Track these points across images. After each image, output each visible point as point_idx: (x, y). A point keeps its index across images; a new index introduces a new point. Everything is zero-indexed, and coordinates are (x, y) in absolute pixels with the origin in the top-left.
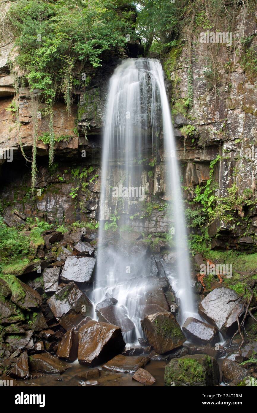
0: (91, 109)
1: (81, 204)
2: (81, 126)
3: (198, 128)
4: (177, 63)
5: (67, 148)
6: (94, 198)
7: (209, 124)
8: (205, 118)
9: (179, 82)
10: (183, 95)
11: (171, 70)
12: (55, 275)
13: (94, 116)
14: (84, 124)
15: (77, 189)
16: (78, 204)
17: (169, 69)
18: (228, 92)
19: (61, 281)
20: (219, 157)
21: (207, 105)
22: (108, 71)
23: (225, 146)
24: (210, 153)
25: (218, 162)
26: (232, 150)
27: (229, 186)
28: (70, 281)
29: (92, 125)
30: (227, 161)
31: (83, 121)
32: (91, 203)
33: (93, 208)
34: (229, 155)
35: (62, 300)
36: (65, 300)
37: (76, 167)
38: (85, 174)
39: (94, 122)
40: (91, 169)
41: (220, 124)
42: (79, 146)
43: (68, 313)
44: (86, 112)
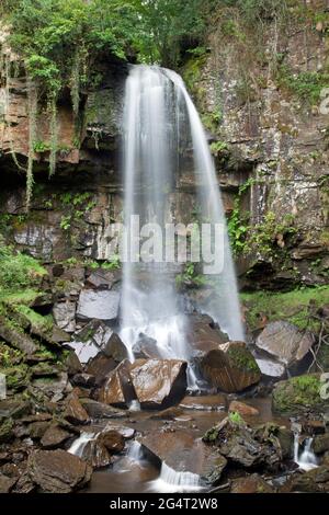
0: (104, 112)
1: (73, 237)
2: (90, 133)
3: (229, 146)
4: (202, 73)
5: (64, 162)
6: (91, 231)
7: (242, 142)
8: (236, 134)
9: (204, 94)
10: (210, 108)
11: (194, 80)
12: (71, 311)
13: (107, 121)
14: (95, 129)
15: (69, 218)
16: (69, 237)
17: (192, 79)
18: (263, 108)
19: (78, 319)
20: (251, 180)
21: (237, 120)
23: (260, 168)
24: (237, 178)
25: (249, 187)
26: (267, 174)
27: (265, 212)
28: (91, 319)
29: (105, 132)
30: (261, 184)
31: (94, 125)
32: (87, 237)
33: (88, 244)
34: (264, 179)
35: (84, 341)
36: (89, 342)
37: (66, 191)
38: (79, 200)
39: (107, 128)
40: (87, 195)
41: (253, 142)
42: (80, 161)
43: (96, 357)
44: (97, 115)
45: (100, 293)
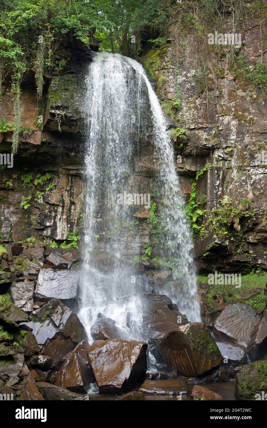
0: (67, 96)
1: (33, 217)
2: (53, 115)
3: (188, 132)
4: (162, 63)
5: (27, 143)
6: (50, 212)
7: (199, 129)
8: (194, 121)
9: (164, 82)
10: (169, 96)
11: (154, 69)
12: (29, 291)
13: (70, 104)
14: (58, 112)
15: (29, 198)
16: (29, 217)
17: (152, 68)
18: (220, 96)
19: (36, 298)
20: (208, 166)
21: (196, 108)
22: (84, 59)
23: (217, 154)
24: (195, 163)
25: (206, 172)
26: (224, 160)
27: (221, 197)
28: (49, 299)
29: (67, 114)
30: (218, 169)
31: (57, 108)
32: (47, 217)
33: (48, 224)
34: (221, 164)
35: (42, 321)
36: (47, 322)
37: (27, 172)
38: (40, 181)
39: (69, 111)
40: (48, 176)
41: (211, 129)
42: (42, 142)
43: (54, 338)
44: (61, 98)
45: (59, 272)
